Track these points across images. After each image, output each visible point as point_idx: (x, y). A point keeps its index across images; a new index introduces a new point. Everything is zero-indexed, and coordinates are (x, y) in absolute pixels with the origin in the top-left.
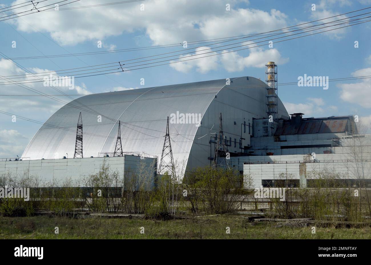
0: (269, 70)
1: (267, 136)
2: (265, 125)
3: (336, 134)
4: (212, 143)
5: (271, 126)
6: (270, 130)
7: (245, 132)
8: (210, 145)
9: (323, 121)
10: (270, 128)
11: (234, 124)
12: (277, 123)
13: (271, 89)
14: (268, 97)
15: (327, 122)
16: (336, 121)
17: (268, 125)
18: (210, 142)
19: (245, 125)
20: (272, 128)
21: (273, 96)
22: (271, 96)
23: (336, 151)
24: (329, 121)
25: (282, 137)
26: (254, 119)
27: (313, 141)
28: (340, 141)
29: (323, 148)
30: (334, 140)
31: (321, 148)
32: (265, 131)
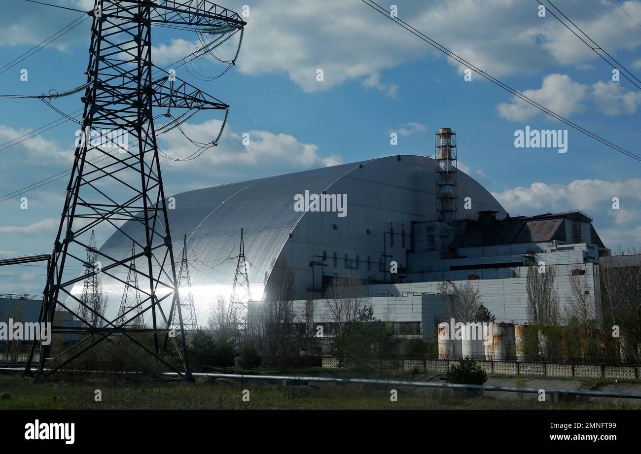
0: (441, 141)
1: (433, 250)
2: (431, 232)
3: (539, 245)
4: (316, 267)
5: (440, 234)
6: (437, 240)
7: (392, 245)
8: (311, 268)
9: (526, 222)
10: (439, 238)
11: (367, 234)
12: (456, 227)
13: (443, 172)
14: (440, 186)
15: (532, 224)
16: (546, 222)
17: (433, 232)
18: (312, 264)
19: (392, 233)
20: (441, 236)
21: (447, 184)
22: (444, 185)
23: (521, 273)
24: (536, 222)
25: (461, 251)
26: (413, 223)
27: (496, 257)
28: (536, 257)
29: (502, 269)
30: (527, 255)
31: (500, 269)
32: (430, 243)
